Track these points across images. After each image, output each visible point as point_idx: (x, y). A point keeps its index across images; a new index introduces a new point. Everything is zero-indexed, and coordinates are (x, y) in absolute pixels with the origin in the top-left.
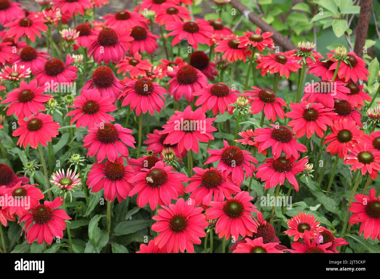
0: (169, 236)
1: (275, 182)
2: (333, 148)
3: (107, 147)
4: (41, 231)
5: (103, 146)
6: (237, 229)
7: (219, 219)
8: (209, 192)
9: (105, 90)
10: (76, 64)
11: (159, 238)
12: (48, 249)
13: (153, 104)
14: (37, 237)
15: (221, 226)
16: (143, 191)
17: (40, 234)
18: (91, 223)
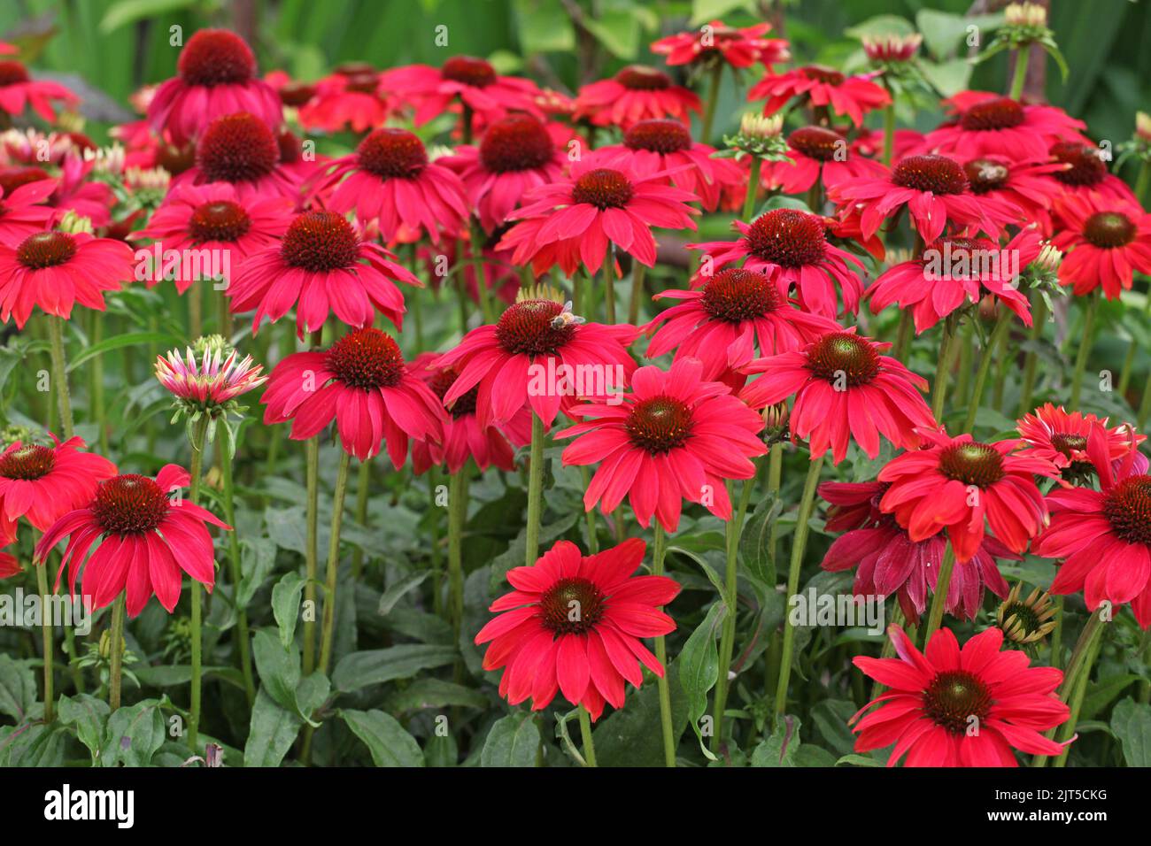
0: (638, 466)
1: (952, 301)
2: (1078, 269)
3: (328, 280)
4: (135, 559)
5: (315, 280)
6: (870, 419)
7: (803, 393)
8: (739, 333)
9: (252, 188)
10: (102, 175)
11: (600, 482)
12: (125, 708)
13: (436, 206)
14: (121, 585)
15: (814, 412)
16: (500, 368)
17: (134, 572)
18: (278, 594)
